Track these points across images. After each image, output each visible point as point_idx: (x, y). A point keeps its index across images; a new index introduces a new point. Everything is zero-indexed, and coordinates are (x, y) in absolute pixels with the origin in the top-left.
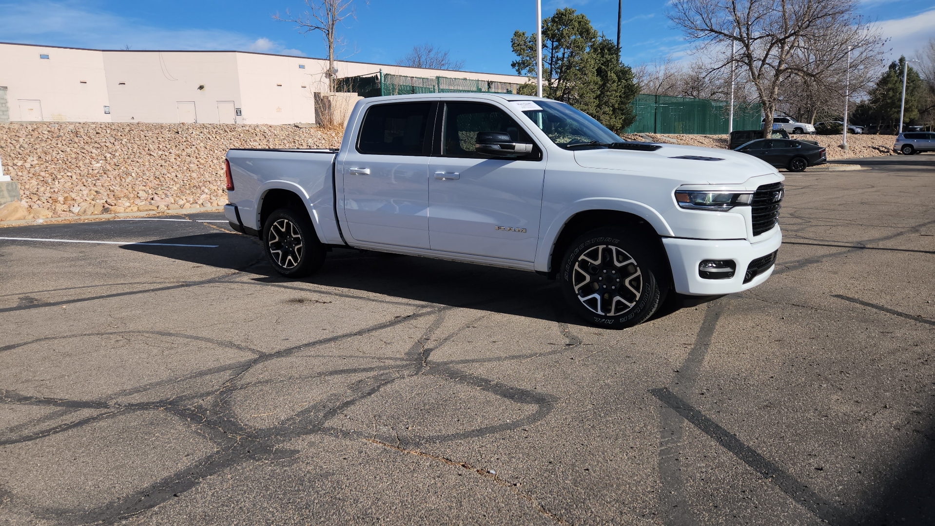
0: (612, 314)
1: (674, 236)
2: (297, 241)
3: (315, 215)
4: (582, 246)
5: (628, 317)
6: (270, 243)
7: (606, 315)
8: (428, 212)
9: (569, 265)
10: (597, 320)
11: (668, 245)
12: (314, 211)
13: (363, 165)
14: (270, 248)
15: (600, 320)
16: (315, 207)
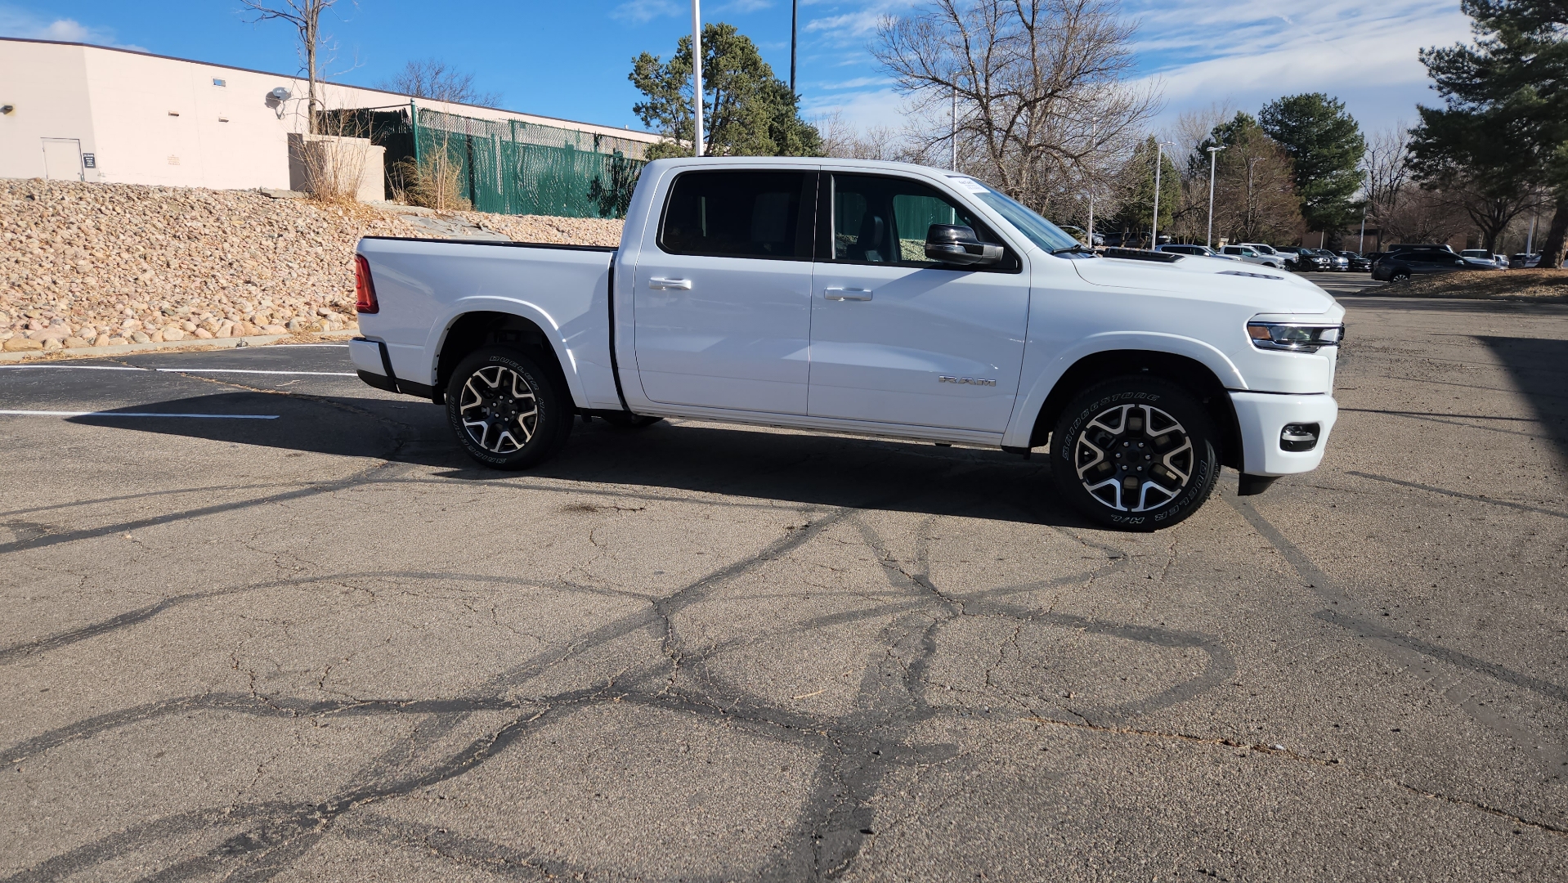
0: (1140, 508)
1: (1248, 389)
2: (525, 405)
3: (570, 359)
4: (1095, 406)
5: (1169, 513)
6: (463, 409)
7: (1129, 511)
8: (809, 354)
9: (1071, 435)
10: (1116, 518)
11: (1240, 403)
12: (569, 352)
13: (678, 274)
14: (461, 417)
15: (1122, 520)
16: (570, 345)
